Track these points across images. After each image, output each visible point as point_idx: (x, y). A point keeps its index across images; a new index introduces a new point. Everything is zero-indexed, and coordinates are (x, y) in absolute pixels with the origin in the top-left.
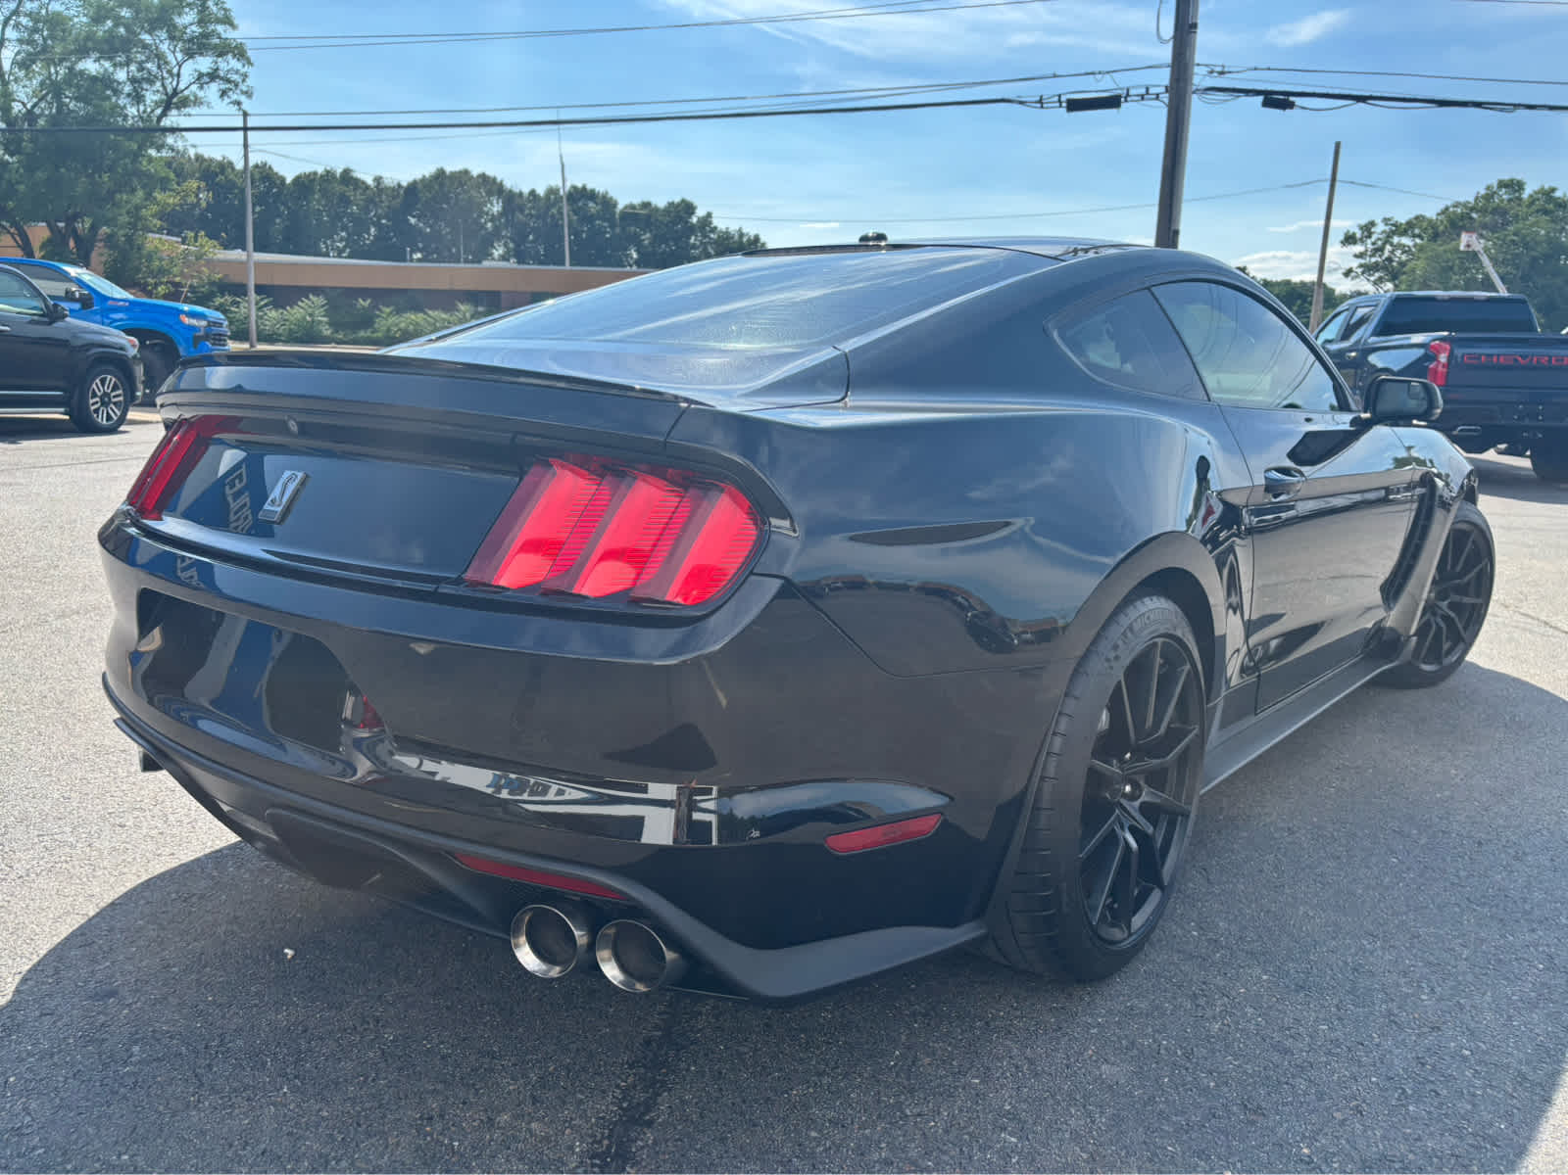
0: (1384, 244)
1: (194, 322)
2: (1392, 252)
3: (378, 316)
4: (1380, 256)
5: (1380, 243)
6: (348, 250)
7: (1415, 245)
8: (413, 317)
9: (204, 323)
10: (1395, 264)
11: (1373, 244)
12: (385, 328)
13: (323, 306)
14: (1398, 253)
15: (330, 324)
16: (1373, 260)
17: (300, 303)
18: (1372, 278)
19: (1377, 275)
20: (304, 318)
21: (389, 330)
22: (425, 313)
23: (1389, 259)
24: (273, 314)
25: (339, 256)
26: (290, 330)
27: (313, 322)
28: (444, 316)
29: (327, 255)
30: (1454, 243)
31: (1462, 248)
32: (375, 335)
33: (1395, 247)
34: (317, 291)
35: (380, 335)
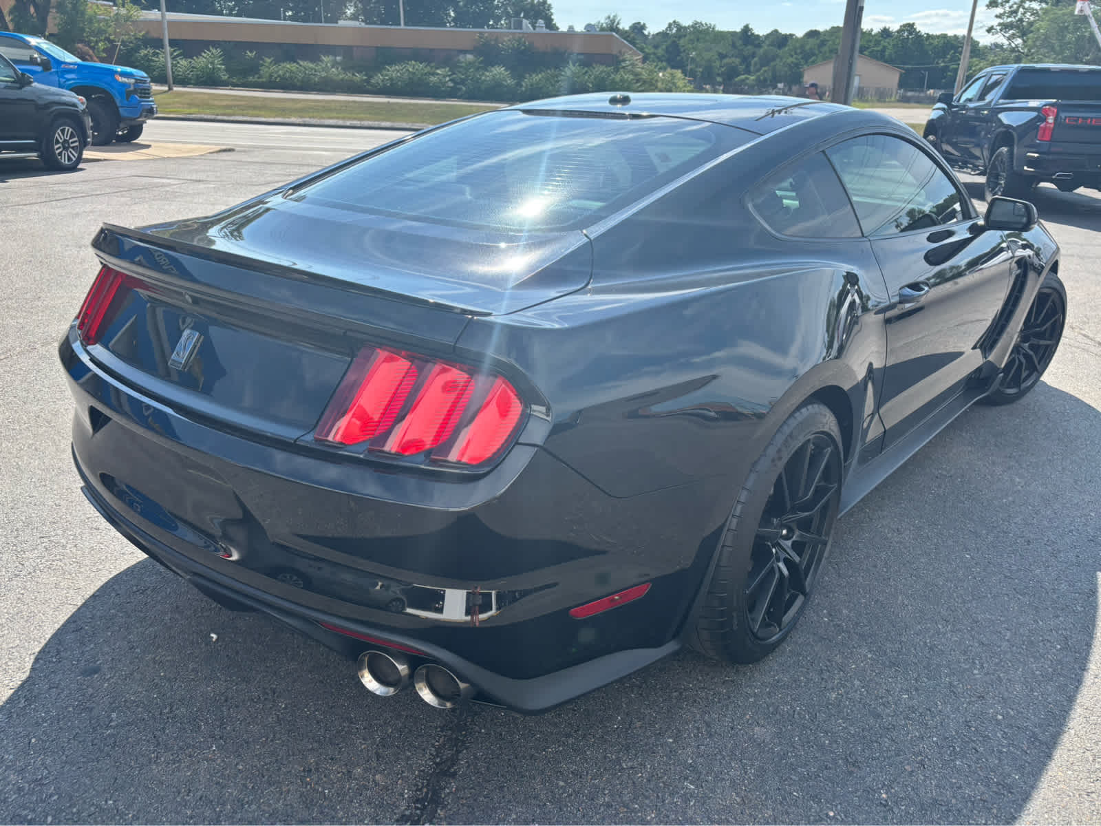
0: (1018, 8)
1: (125, 80)
2: (1024, 14)
3: (262, 65)
4: (1015, 17)
5: (1015, 6)
6: (237, 8)
7: (1041, 9)
8: (288, 66)
9: (133, 81)
10: (1024, 24)
11: (1010, 7)
12: (267, 75)
13: (221, 56)
14: (1028, 15)
15: (226, 70)
16: (1009, 20)
17: (203, 54)
18: (1007, 35)
19: (1011, 32)
20: (207, 66)
21: (271, 76)
22: (298, 63)
23: (1021, 20)
24: (184, 62)
25: (230, 15)
26: (197, 75)
27: (214, 69)
28: (311, 65)
29: (221, 14)
30: (1070, 8)
31: (1076, 13)
32: (261, 80)
33: (1027, 10)
34: (215, 44)
35: (264, 80)
